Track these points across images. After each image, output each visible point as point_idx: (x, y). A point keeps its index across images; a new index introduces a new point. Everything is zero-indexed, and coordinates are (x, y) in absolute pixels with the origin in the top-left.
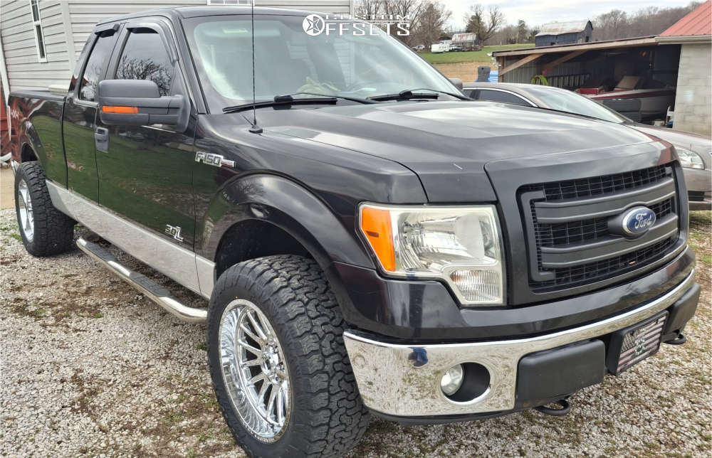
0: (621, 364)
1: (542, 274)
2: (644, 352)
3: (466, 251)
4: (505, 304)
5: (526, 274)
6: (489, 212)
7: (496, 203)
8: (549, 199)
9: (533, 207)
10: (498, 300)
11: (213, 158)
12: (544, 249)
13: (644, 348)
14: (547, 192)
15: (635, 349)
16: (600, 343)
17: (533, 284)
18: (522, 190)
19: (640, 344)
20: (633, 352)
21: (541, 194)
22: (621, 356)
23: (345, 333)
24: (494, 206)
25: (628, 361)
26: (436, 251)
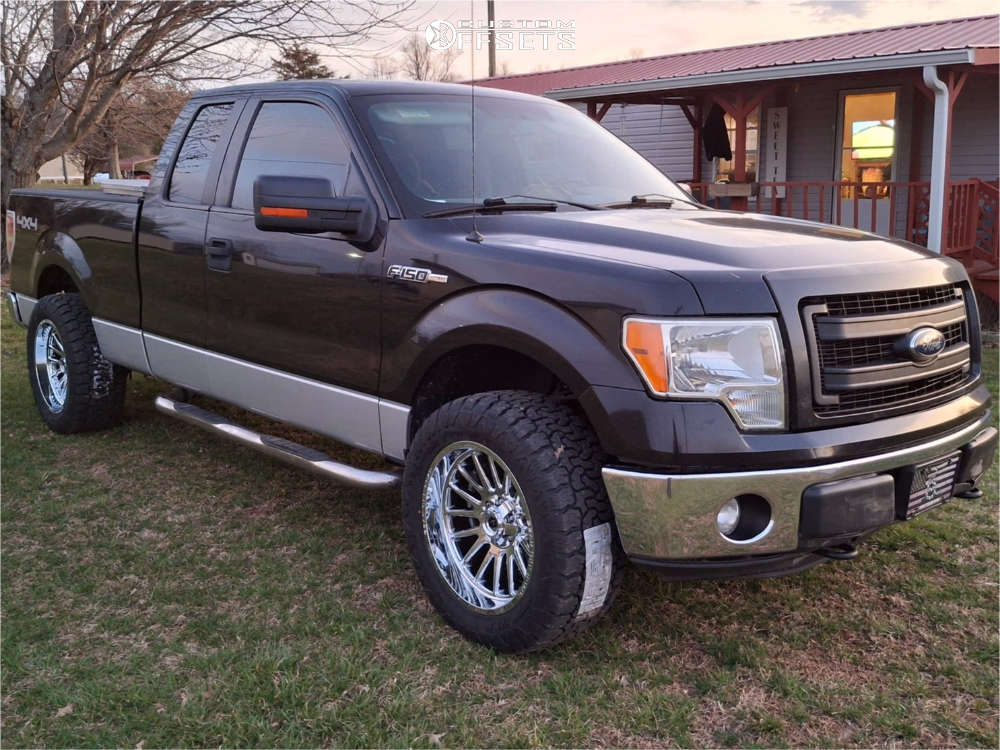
0: (912, 507)
1: (825, 397)
2: (935, 497)
3: (743, 372)
4: (788, 429)
5: (810, 395)
6: (770, 324)
7: (778, 316)
8: (832, 313)
9: (815, 322)
10: (779, 424)
11: (416, 273)
12: (828, 369)
13: (936, 493)
14: (829, 306)
15: (926, 492)
16: (889, 478)
17: (817, 407)
18: (805, 302)
19: (931, 485)
20: (924, 495)
21: (824, 309)
22: (912, 497)
23: (604, 470)
24: (775, 319)
25: (920, 505)
26: (712, 372)
